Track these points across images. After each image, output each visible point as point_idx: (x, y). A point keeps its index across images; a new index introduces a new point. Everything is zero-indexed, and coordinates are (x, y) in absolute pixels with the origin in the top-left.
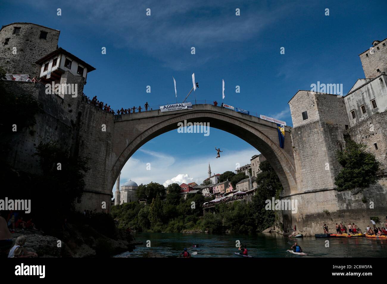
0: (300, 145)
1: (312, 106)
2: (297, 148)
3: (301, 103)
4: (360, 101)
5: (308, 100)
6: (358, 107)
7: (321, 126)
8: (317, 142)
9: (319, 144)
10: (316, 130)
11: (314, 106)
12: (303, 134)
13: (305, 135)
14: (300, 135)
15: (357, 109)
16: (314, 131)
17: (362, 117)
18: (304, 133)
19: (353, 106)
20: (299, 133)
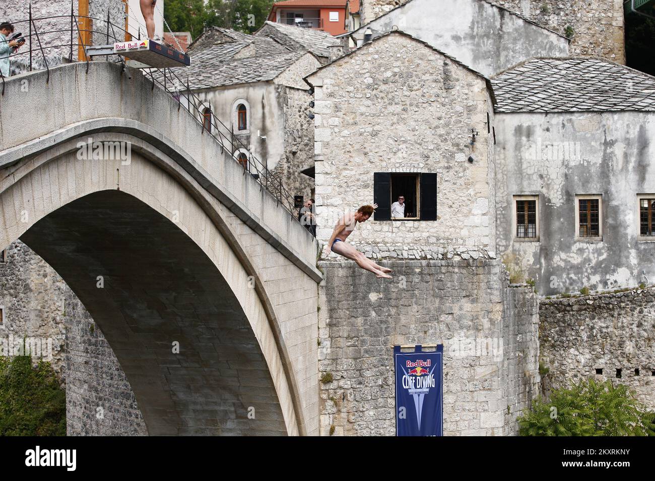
0: (368, 374)
1: (461, 157)
2: (346, 384)
3: (391, 109)
4: (583, 169)
5: (442, 111)
6: (568, 195)
7: (497, 293)
8: (465, 374)
9: (470, 387)
10: (467, 306)
11: (471, 160)
12: (393, 311)
13: (403, 320)
14: (373, 314)
15: (557, 199)
16: (456, 311)
17: (575, 248)
18: (403, 310)
19: (541, 177)
20: (373, 297)
